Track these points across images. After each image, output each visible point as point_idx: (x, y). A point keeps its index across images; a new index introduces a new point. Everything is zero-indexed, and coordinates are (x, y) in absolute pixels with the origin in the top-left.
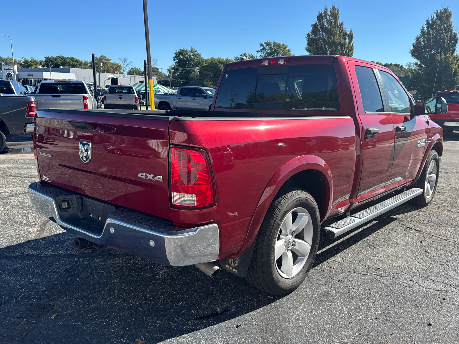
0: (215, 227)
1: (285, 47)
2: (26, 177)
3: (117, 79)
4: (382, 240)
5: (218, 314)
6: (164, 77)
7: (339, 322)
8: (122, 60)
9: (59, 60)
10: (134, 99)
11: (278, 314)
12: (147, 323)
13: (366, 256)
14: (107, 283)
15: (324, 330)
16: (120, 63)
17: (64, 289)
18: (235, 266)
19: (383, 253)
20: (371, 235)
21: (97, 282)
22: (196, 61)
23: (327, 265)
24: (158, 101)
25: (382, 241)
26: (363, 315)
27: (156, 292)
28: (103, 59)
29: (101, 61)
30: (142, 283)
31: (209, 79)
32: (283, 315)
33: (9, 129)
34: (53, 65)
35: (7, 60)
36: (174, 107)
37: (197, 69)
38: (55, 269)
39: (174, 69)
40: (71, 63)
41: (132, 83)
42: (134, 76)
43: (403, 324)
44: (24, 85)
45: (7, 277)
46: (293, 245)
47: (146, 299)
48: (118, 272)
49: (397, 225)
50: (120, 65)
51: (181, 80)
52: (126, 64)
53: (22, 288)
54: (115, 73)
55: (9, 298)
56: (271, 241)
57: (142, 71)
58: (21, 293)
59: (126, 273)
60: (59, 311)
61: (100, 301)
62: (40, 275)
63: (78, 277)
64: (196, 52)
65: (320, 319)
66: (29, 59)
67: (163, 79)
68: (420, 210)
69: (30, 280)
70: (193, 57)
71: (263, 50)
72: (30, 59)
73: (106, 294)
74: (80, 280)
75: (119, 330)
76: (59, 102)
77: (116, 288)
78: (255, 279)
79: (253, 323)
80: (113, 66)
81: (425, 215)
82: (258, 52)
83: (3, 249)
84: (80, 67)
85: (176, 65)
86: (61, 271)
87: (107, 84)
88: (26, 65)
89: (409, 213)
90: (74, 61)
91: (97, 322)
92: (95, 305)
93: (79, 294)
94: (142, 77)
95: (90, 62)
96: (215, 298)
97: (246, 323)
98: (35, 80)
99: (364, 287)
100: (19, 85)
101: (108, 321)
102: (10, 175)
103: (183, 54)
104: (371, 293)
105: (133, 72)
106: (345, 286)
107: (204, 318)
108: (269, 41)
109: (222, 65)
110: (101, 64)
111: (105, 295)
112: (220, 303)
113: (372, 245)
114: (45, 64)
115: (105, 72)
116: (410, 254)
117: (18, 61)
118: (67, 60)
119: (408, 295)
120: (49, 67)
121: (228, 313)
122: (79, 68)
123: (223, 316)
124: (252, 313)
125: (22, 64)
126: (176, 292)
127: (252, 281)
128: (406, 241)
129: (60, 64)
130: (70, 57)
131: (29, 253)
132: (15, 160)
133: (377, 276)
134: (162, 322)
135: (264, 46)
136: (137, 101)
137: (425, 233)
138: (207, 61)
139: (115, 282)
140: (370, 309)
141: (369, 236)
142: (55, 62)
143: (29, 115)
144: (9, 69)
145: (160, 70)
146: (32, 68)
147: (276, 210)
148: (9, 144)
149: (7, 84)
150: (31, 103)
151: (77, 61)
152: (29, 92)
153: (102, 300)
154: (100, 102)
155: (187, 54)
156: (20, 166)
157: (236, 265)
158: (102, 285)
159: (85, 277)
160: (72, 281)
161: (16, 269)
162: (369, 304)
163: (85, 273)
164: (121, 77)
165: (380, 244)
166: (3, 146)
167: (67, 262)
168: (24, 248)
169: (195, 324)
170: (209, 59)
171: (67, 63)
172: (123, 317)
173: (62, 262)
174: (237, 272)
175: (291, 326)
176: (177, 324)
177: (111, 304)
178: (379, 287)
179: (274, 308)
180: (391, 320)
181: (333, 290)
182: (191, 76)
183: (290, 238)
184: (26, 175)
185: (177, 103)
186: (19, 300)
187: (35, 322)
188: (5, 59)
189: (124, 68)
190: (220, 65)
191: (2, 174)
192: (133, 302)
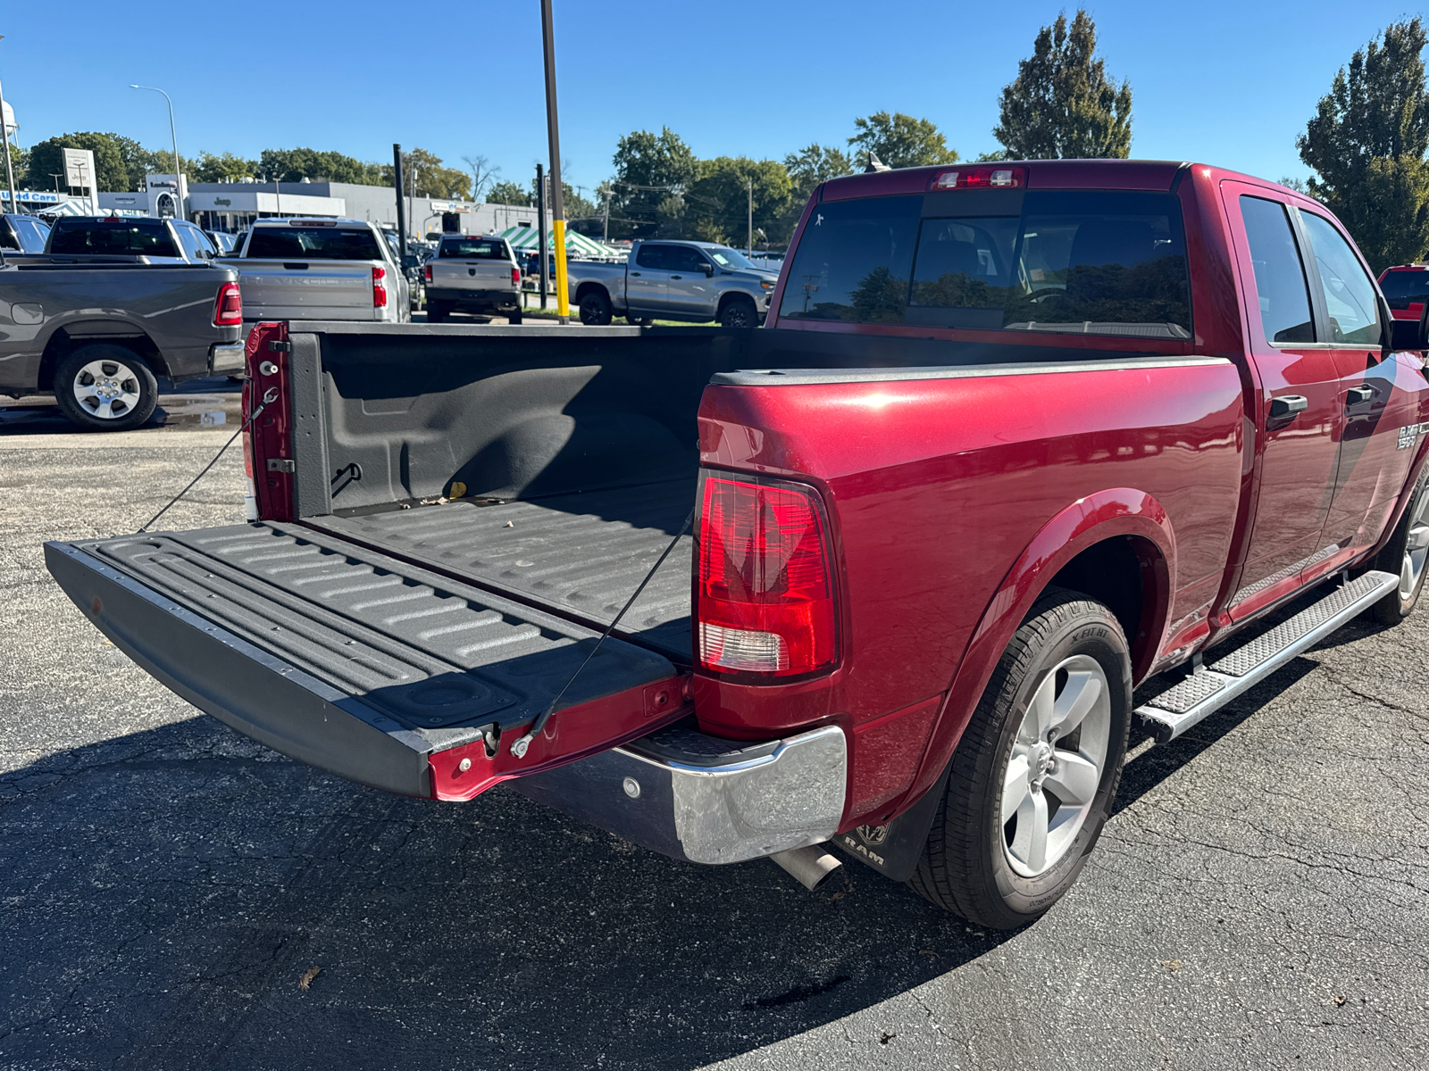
0: (836, 738)
1: (930, 130)
2: (216, 503)
3: (457, 216)
4: (1289, 738)
5: (816, 990)
6: (586, 212)
7: (1208, 1033)
8: (473, 163)
9: (299, 160)
10: (510, 276)
11: (1010, 997)
12: (596, 1015)
13: (1251, 791)
14: (463, 861)
15: (1166, 1060)
16: (466, 170)
17: (334, 880)
18: (874, 843)
19: (1302, 782)
20: (1250, 719)
21: (434, 857)
22: (677, 167)
23: (1135, 822)
24: (576, 281)
25: (1289, 741)
26: (1283, 1008)
27: (616, 901)
28: (419, 160)
29: (415, 165)
30: (568, 864)
31: (712, 219)
32: (1026, 1002)
33: (166, 360)
34: (283, 175)
35: (158, 158)
36: (620, 299)
37: (678, 190)
38: (306, 807)
39: (615, 188)
40: (333, 168)
41: (498, 226)
42: (504, 207)
43: (1417, 1047)
44: (207, 231)
45: (163, 830)
46: (1048, 771)
47: (588, 925)
48: (495, 823)
49: (1322, 684)
50: (467, 177)
51: (633, 221)
52: (482, 173)
53: (208, 873)
54: (452, 199)
55: (170, 906)
56: (995, 768)
57: (526, 193)
58: (207, 889)
59: (520, 828)
60: (324, 957)
61: (447, 928)
62: (261, 826)
63: (374, 840)
64: (677, 140)
65: (1145, 1020)
66: (219, 156)
67: (583, 217)
68: (1381, 634)
69: (233, 844)
70: (668, 155)
71: (867, 137)
72: (222, 157)
73: (463, 900)
74: (382, 850)
75: (512, 1038)
76: (305, 282)
77: (492, 880)
78: (935, 883)
79: (934, 1028)
80: (446, 178)
81: (1402, 654)
82: (852, 141)
83: (153, 737)
84: (356, 181)
85: (622, 179)
86: (324, 816)
87: (430, 230)
88: (210, 174)
89: (1351, 643)
90: (341, 165)
91: (443, 1006)
92: (433, 940)
93: (381, 900)
94: (527, 212)
95: (383, 167)
96: (802, 931)
97: (909, 1027)
98: (235, 217)
99: (1263, 904)
100: (194, 230)
101: (475, 1002)
102: (169, 495)
103: (639, 145)
104: (1290, 927)
105: (503, 196)
106: (1204, 897)
107: (774, 1005)
108: (883, 113)
109: (751, 179)
110: (414, 173)
111: (459, 905)
112: (818, 948)
113: (1259, 754)
114: (262, 172)
115: (424, 196)
116: (1385, 788)
117: (189, 162)
118: (323, 161)
119: (1410, 939)
120: (274, 179)
121: (848, 987)
122: (353, 182)
123: (835, 998)
124: (924, 990)
125: (199, 170)
126: (678, 901)
127: (924, 884)
128: (1363, 743)
129: (303, 171)
130: (329, 152)
131: (228, 753)
132: (182, 450)
133: (1299, 864)
134: (643, 1013)
135: (867, 127)
136: (518, 280)
137: (1416, 715)
138: (708, 167)
139: (489, 860)
140: (1299, 987)
141: (1246, 722)
142: (291, 166)
143: (221, 321)
144: (165, 183)
145: (575, 193)
146: (227, 182)
147: (1014, 668)
148: (166, 401)
149: (159, 228)
150: (228, 285)
151: (349, 164)
152: (221, 252)
153: (453, 923)
154: (415, 282)
155: (652, 146)
156: (197, 468)
157: (880, 840)
158: (448, 870)
159: (396, 839)
160: (358, 852)
161: (189, 804)
162: (1292, 968)
163: (396, 826)
164: (469, 210)
165: (1285, 749)
166: (151, 409)
167: (341, 785)
168: (213, 732)
169: (748, 1026)
170: (714, 160)
171: (322, 169)
172: (521, 988)
173: (327, 785)
174: (881, 863)
175: (1057, 1042)
176: (693, 1022)
177: (481, 938)
178: (1311, 904)
179: (990, 972)
180: (1375, 1032)
181: (1168, 913)
182: (662, 208)
183: (1042, 751)
184: (216, 497)
185: (629, 287)
186: (201, 916)
187: (249, 996)
188: (153, 156)
189: (477, 185)
190: (743, 179)
191: (146, 492)
192: (549, 935)
